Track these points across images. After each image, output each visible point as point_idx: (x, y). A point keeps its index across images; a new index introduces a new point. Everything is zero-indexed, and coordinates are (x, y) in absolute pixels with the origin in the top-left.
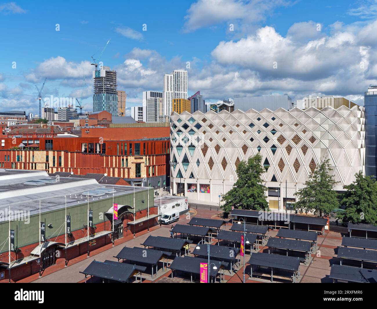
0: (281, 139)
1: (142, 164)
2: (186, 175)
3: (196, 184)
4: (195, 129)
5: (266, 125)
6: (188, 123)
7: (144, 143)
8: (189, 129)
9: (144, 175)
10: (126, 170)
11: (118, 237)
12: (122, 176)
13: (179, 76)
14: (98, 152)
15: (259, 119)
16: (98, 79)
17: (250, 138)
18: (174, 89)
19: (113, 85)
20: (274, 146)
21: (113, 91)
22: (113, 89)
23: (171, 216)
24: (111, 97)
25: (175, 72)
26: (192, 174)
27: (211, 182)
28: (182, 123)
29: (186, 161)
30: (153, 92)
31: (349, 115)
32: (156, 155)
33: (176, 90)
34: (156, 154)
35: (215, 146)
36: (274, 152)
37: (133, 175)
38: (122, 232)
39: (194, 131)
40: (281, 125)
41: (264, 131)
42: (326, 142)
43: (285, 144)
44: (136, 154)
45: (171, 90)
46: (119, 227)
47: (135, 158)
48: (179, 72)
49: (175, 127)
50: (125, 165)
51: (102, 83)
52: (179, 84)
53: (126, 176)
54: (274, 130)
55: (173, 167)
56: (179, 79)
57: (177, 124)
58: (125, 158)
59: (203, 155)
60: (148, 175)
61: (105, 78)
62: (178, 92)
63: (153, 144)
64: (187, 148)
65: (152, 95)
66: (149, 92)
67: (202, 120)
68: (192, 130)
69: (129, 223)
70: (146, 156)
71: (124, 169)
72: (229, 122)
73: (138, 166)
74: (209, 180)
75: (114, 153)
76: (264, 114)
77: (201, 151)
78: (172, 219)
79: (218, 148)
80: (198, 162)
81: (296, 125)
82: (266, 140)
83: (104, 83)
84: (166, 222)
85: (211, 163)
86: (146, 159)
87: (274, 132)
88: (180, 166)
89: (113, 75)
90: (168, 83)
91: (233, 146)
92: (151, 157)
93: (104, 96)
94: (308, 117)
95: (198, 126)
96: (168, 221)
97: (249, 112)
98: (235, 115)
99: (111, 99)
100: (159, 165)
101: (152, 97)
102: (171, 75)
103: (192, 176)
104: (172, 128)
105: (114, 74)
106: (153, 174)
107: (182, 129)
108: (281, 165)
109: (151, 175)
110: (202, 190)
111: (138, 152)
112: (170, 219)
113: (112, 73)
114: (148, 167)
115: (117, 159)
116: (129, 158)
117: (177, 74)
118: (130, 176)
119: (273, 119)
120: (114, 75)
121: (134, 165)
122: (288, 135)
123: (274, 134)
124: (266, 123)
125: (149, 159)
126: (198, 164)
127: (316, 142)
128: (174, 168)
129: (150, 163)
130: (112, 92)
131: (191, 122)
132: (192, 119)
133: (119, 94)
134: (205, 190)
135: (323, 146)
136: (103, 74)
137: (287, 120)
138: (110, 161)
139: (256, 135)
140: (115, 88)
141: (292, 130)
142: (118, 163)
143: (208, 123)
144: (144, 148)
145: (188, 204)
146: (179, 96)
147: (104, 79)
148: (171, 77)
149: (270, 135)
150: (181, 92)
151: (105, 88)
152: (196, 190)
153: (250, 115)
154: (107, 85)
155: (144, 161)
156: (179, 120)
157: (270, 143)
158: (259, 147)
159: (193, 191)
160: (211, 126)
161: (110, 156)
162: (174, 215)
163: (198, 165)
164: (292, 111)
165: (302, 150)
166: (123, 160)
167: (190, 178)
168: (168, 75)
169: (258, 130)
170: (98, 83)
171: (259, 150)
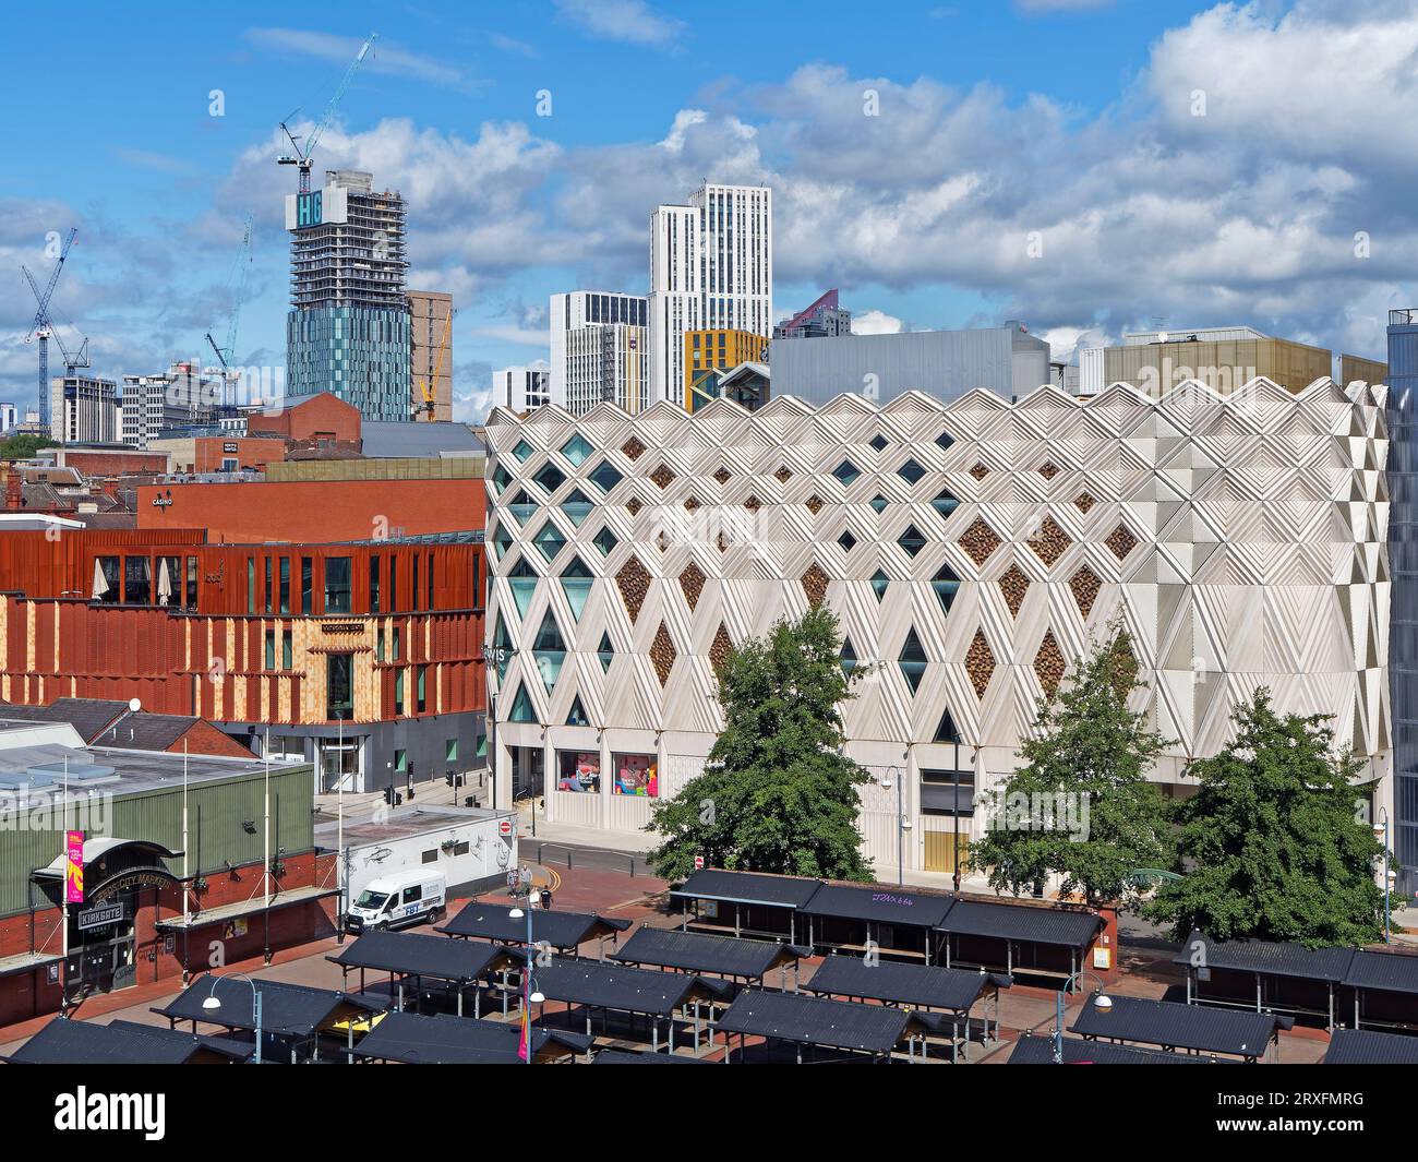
0: (980, 540)
1: (358, 659)
2: (551, 710)
3: (596, 754)
4: (592, 490)
5: (912, 472)
6: (560, 462)
7: (372, 558)
8: (564, 490)
9: (366, 706)
10: (285, 685)
11: (106, 985)
12: (265, 715)
13: (730, 214)
14: (164, 600)
15: (879, 443)
16: (312, 233)
17: (839, 535)
18: (703, 279)
19: (385, 264)
20: (946, 573)
21: (384, 295)
22: (384, 285)
23: (396, 897)
24: (375, 325)
25: (708, 193)
26: (578, 704)
27: (662, 742)
28: (535, 463)
29: (550, 641)
30: (600, 294)
31: (1287, 425)
32: (437, 616)
33: (712, 286)
34: (440, 607)
35: (681, 570)
36: (947, 599)
37: (314, 708)
38: (130, 961)
39: (589, 501)
40: (979, 472)
41: (901, 501)
42: (1181, 555)
43: (998, 561)
44: (332, 607)
45: (689, 285)
46: (112, 941)
47: (326, 630)
48: (729, 197)
49: (505, 478)
50: (279, 659)
51: (332, 254)
52: (730, 256)
53: (285, 715)
54: (946, 494)
55: (494, 672)
56: (730, 232)
57: (511, 463)
58: (279, 627)
59: (627, 615)
60: (391, 705)
61: (344, 230)
62: (726, 296)
63: (423, 562)
64: (555, 583)
65: (595, 310)
66: (583, 294)
67: (624, 449)
68: (578, 496)
69: (166, 922)
70: (382, 620)
71: (274, 679)
72: (743, 456)
73: (339, 668)
74: (655, 736)
75: (233, 605)
76: (902, 420)
77: (621, 598)
78: (400, 911)
79: (693, 581)
80: (606, 646)
81: (1049, 471)
82: (913, 541)
83: (338, 255)
84: (366, 923)
85: (663, 652)
86: (381, 632)
87: (947, 502)
88: (527, 667)
89: (385, 214)
90: (672, 249)
91: (764, 571)
92: (409, 625)
93: (340, 317)
94: (1099, 430)
95: (607, 477)
96: (378, 921)
97: (834, 408)
98: (772, 421)
99: (375, 336)
100: (453, 664)
101: (596, 319)
102: (689, 211)
103: (578, 714)
104: (490, 484)
105: (393, 209)
106: (420, 706)
107: (535, 490)
108: (980, 662)
109: (407, 711)
110: (626, 782)
111: (339, 596)
112: (387, 911)
113: (383, 203)
114: (391, 674)
115: (246, 634)
116: (297, 626)
117: (721, 205)
118: (302, 713)
119: (945, 441)
120: (392, 214)
121: (322, 660)
122: (1013, 520)
123: (946, 513)
124: (911, 461)
125: (396, 632)
126: (606, 655)
127: (1136, 555)
128: (501, 674)
129: (401, 652)
130: (381, 300)
131: (576, 456)
132: (579, 443)
133: (420, 307)
134: (639, 783)
135: (1167, 575)
136: (336, 210)
137: (1004, 448)
138: (210, 640)
139: (864, 519)
140: (395, 278)
141: (1031, 498)
142: (246, 654)
143: (649, 460)
144: (374, 577)
145: (515, 843)
146: (730, 315)
147: (339, 234)
148: (689, 220)
149: (929, 520)
150: (742, 296)
151: (343, 281)
152: (596, 783)
153: (838, 422)
154: (357, 265)
155: (370, 640)
156: (522, 448)
157: (930, 560)
158: (879, 575)
159: (586, 787)
160: (663, 476)
161: (214, 619)
162: (414, 893)
163: (607, 663)
164: (1029, 404)
165: (1075, 589)
166: (270, 635)
167: (570, 721)
168: (672, 210)
169: (875, 494)
170: (311, 253)
171: (880, 593)
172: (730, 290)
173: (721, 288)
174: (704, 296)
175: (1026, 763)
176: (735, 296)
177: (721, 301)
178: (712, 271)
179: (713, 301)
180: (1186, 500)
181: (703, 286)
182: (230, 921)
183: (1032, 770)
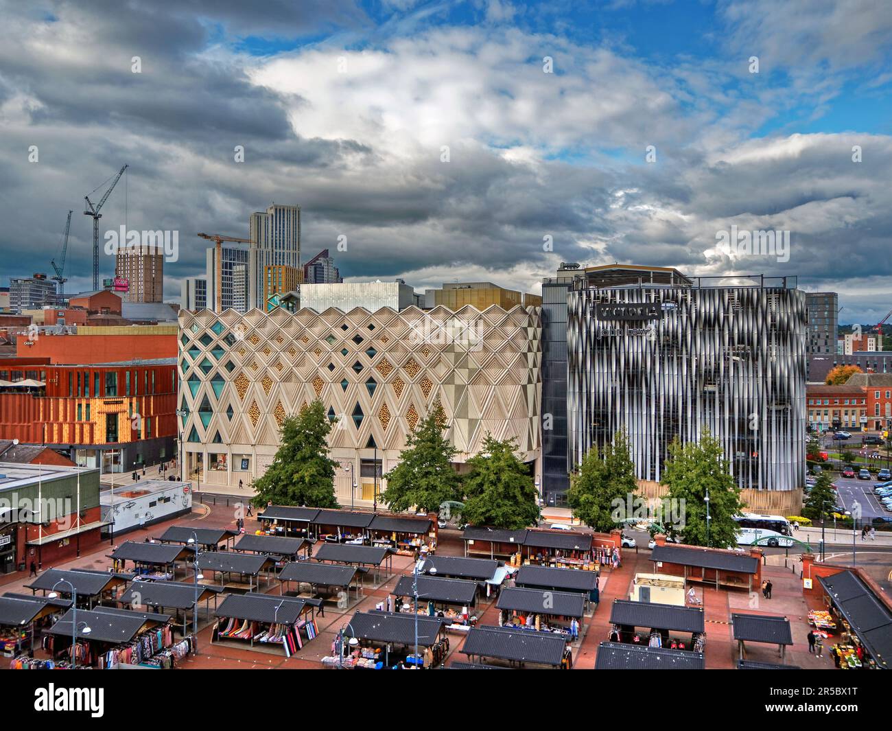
0: (384, 367)
1: (120, 416)
2: (206, 437)
3: (225, 455)
4: (224, 345)
5: (358, 340)
6: (211, 333)
8: (212, 345)
9: (124, 436)
10: (86, 428)
12: (77, 441)
13: (283, 217)
15: (345, 328)
17: (329, 364)
18: (272, 244)
20: (371, 380)
26: (218, 434)
27: (254, 450)
28: (200, 333)
29: (205, 408)
30: (228, 248)
31: (504, 323)
32: (156, 396)
34: (157, 393)
35: (263, 379)
36: (371, 390)
37: (100, 437)
39: (223, 350)
40: (384, 339)
41: (353, 351)
42: (463, 374)
43: (392, 375)
44: (108, 393)
47: (106, 403)
48: (283, 210)
49: (185, 339)
50: (84, 417)
53: (87, 440)
54: (371, 348)
55: (181, 421)
57: (189, 333)
58: (84, 403)
59: (239, 397)
60: (135, 435)
62: (282, 251)
63: (150, 373)
64: (208, 384)
65: (226, 255)
68: (218, 348)
69: (31, 542)
70: (131, 399)
71: (82, 425)
72: (289, 332)
73: (112, 419)
75: (63, 392)
76: (355, 318)
77: (236, 390)
79: (267, 383)
80: (230, 410)
82: (358, 367)
85: (254, 413)
86: (131, 404)
87: (372, 352)
88: (195, 418)
92: (144, 400)
95: (230, 340)
97: (328, 313)
98: (301, 318)
100: (163, 416)
102: (266, 215)
103: (218, 439)
104: (180, 342)
106: (148, 435)
107: (199, 345)
108: (384, 415)
109: (143, 438)
111: (112, 389)
115: (68, 405)
116: (92, 402)
117: (280, 213)
118: (95, 439)
119: (371, 327)
121: (104, 416)
122: (398, 359)
123: (371, 356)
124: (358, 335)
125: (138, 403)
126: (230, 414)
128: (184, 422)
129: (139, 411)
131: (217, 331)
132: (219, 325)
137: (394, 330)
138: (52, 408)
139: (337, 359)
142: (68, 414)
145: (191, 494)
146: (283, 259)
149: (364, 358)
150: (288, 251)
152: (225, 468)
153: (328, 319)
155: (126, 407)
156: (193, 327)
157: (364, 375)
158: (344, 380)
160: (254, 339)
161: (54, 399)
164: (405, 313)
165: (422, 387)
166: (80, 405)
167: (214, 442)
169: (343, 348)
171: (345, 388)
172: (284, 248)
173: (280, 247)
174: (273, 251)
175: (402, 461)
176: (285, 251)
177: (280, 253)
178: (276, 240)
179: (276, 253)
180: (466, 352)
181: (272, 247)
182: (61, 540)
183: (404, 464)
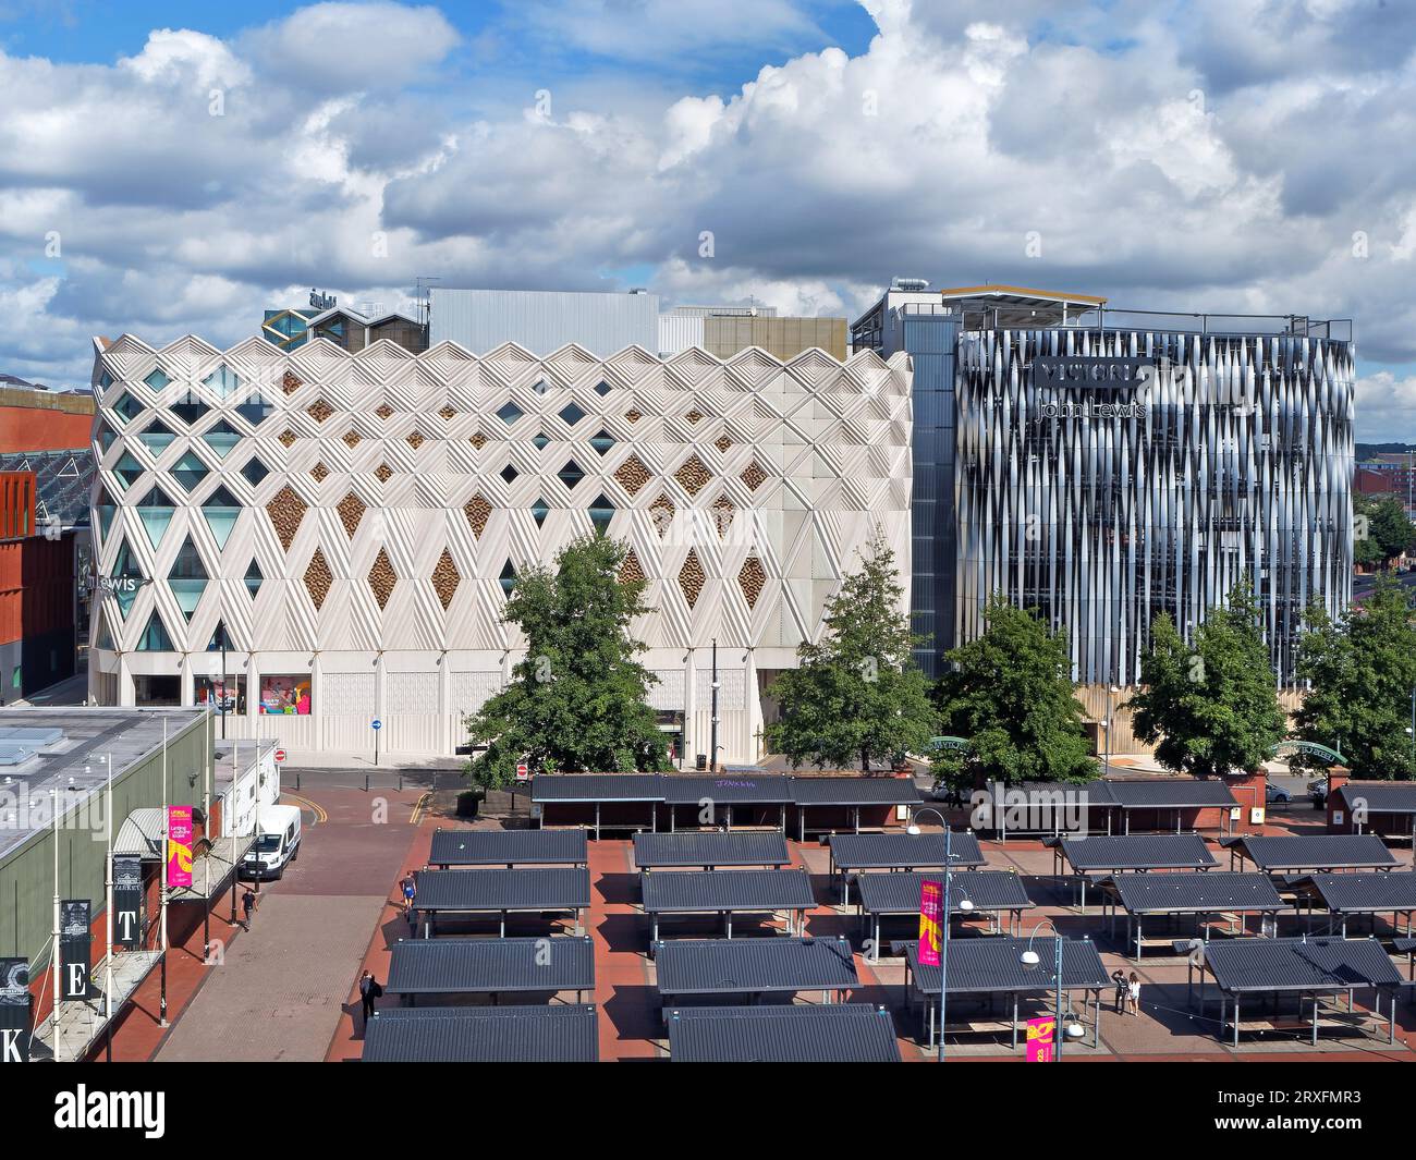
0: (633, 474)
2: (190, 638)
3: (244, 677)
4: (241, 422)
5: (572, 414)
6: (205, 394)
8: (209, 420)
15: (542, 388)
17: (502, 468)
26: (221, 631)
27: (317, 662)
28: (174, 394)
29: (189, 569)
31: (884, 388)
35: (339, 500)
36: (601, 524)
39: (236, 432)
40: (634, 415)
41: (562, 438)
42: (806, 488)
43: (649, 491)
49: (132, 408)
54: (603, 435)
57: (143, 392)
59: (279, 543)
64: (197, 512)
67: (278, 383)
68: (224, 427)
72: (409, 393)
74: (311, 655)
76: (565, 368)
77: (271, 525)
80: (254, 571)
81: (694, 416)
82: (572, 474)
85: (319, 577)
87: (603, 441)
88: (159, 594)
91: (426, 498)
94: (737, 385)
95: (257, 409)
97: (500, 355)
98: (437, 364)
103: (221, 640)
104: (110, 414)
107: (174, 420)
110: (269, 702)
119: (603, 388)
122: (666, 458)
123: (602, 451)
124: (572, 404)
126: (254, 582)
127: (768, 485)
128: (125, 605)
131: (220, 387)
132: (225, 375)
134: (284, 703)
135: (793, 503)
137: (657, 395)
139: (528, 454)
141: (677, 437)
143: (307, 394)
149: (587, 456)
153: (503, 367)
156: (158, 378)
157: (587, 490)
158: (540, 503)
160: (320, 410)
163: (254, 591)
164: (679, 360)
167: (213, 647)
169: (538, 432)
180: (809, 443)
